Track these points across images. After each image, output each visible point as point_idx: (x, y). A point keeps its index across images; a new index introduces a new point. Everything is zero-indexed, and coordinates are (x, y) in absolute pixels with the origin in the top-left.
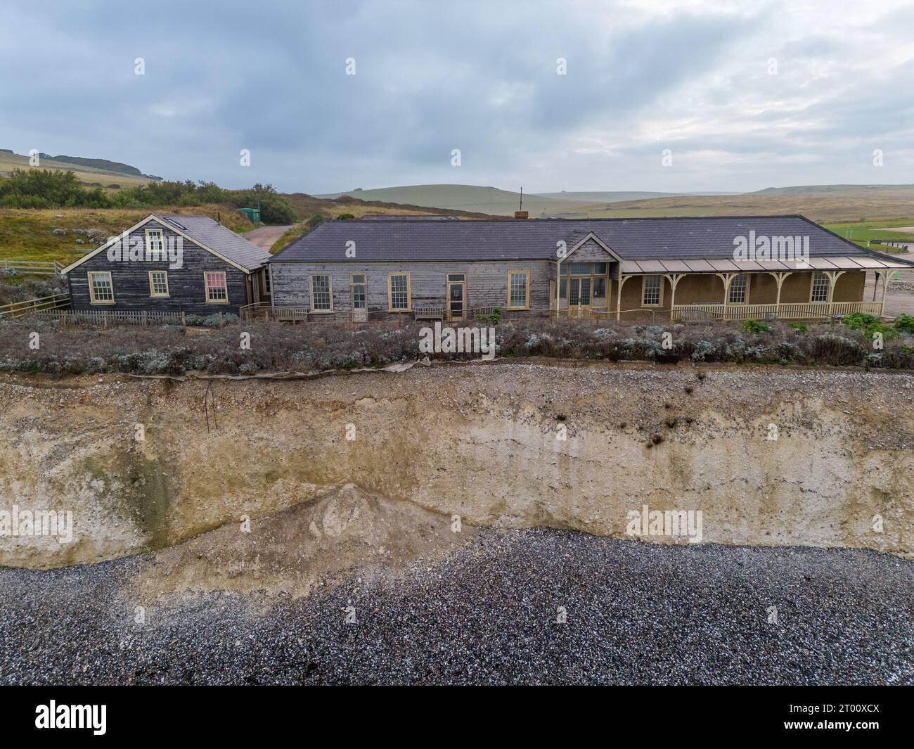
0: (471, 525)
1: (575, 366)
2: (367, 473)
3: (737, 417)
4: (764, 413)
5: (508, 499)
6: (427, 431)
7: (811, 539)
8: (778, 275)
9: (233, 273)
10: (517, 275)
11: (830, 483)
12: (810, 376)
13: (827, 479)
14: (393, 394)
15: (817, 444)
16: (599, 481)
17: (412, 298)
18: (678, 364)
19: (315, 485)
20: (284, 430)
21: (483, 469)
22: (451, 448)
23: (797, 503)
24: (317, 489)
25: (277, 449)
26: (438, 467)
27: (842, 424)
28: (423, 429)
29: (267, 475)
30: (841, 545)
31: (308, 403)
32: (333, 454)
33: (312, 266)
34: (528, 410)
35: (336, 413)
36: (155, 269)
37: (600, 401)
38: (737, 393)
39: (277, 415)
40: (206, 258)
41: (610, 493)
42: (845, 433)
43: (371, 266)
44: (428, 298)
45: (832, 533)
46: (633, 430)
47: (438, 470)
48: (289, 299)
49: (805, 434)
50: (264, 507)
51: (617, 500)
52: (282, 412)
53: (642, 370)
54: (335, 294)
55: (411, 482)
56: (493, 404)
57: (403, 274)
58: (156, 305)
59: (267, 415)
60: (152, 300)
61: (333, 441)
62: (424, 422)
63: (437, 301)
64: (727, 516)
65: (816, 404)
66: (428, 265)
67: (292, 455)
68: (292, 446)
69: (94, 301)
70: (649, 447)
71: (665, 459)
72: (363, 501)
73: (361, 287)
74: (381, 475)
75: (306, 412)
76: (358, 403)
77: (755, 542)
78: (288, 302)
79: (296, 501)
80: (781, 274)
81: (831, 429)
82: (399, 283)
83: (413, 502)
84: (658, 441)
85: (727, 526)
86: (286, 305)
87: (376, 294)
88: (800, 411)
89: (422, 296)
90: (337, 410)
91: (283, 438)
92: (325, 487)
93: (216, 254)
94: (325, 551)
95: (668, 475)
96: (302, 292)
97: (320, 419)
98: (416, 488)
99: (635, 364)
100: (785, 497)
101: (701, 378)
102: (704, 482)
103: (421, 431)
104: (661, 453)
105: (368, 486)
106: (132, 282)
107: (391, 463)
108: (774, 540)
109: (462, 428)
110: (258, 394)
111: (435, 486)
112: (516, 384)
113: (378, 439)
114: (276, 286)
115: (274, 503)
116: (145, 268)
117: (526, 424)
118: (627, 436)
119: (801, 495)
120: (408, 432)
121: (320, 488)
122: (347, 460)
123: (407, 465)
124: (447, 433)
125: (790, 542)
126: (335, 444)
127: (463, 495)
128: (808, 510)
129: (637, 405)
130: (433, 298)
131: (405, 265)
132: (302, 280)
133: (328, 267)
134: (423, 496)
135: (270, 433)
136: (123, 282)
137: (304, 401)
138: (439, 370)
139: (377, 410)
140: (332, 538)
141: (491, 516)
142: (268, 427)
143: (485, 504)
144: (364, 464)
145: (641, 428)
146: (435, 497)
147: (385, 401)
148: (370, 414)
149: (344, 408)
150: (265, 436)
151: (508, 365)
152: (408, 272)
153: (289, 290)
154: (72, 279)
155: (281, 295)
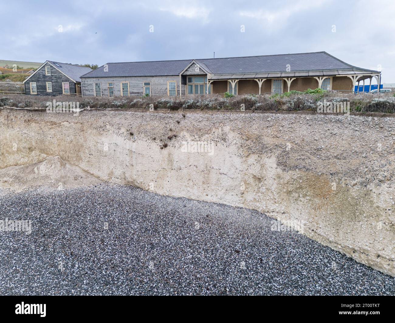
0: (102, 180)
1: (143, 112)
2: (65, 153)
3: (195, 135)
4: (207, 133)
5: (114, 170)
6: (87, 137)
7: (227, 201)
8: (288, 79)
9: (71, 83)
10: (172, 83)
11: (234, 171)
12: (228, 114)
13: (232, 168)
14: (76, 121)
15: (227, 149)
16: (143, 163)
17: (130, 93)
18: (178, 110)
19: (46, 155)
20: (34, 131)
21: (106, 156)
22: (95, 146)
23: (218, 180)
24: (47, 157)
25: (31, 138)
26: (90, 153)
27: (237, 139)
28: (86, 137)
29: (29, 149)
30: (241, 206)
31: (43, 121)
32: (51, 143)
33: (94, 79)
34: (123, 130)
35: (52, 126)
36: (48, 81)
37: (149, 127)
38: (198, 124)
39: (31, 125)
40: (63, 77)
41: (147, 170)
42: (239, 145)
43: (115, 79)
44: (136, 93)
45: (238, 199)
46: (158, 141)
47: (90, 154)
48: (88, 93)
49: (223, 144)
50: (29, 161)
51: (150, 173)
52: (33, 123)
53: (165, 113)
54: (103, 91)
55: (79, 159)
56: (112, 128)
57: (127, 82)
58: (48, 94)
59: (28, 124)
60: (48, 93)
61: (51, 137)
62: (87, 134)
63: (139, 94)
64: (188, 184)
65: (227, 129)
66: (136, 78)
67: (37, 141)
68: (36, 138)
69: (32, 93)
70: (162, 148)
71: (166, 154)
72: (58, 163)
73: (112, 88)
74: (69, 154)
75: (42, 125)
76: (62, 123)
77: (201, 199)
78: (87, 94)
79: (39, 161)
80: (289, 79)
81: (232, 141)
82: (125, 86)
83: (80, 167)
84: (166, 146)
85: (189, 189)
86: (86, 95)
87: (117, 91)
88: (221, 132)
89: (134, 92)
90: (53, 125)
91: (33, 134)
92: (50, 156)
93: (66, 75)
94: (36, 178)
95: (166, 162)
96: (91, 90)
97: (46, 128)
98: (81, 161)
99: (163, 110)
100: (214, 176)
101: (184, 116)
102: (178, 166)
103: (84, 137)
104: (165, 151)
105: (64, 158)
106: (42, 86)
107: (73, 150)
108: (209, 199)
109: (99, 137)
110: (26, 116)
111: (88, 161)
112: (123, 120)
113: (69, 139)
114: (83, 87)
115: (32, 160)
116: (45, 81)
117: (120, 136)
118: (156, 143)
119: (220, 176)
120: (80, 137)
121: (48, 157)
122: (56, 146)
123: (79, 151)
124: (93, 139)
125: (217, 201)
126: (51, 139)
127: (99, 167)
128: (223, 184)
129: (163, 130)
130: (138, 93)
131: (127, 78)
132: (92, 85)
133: (101, 80)
134: (83, 165)
135: (29, 131)
136: (40, 86)
137: (42, 120)
138: (94, 112)
139: (70, 127)
140: (41, 174)
141: (109, 177)
142: (28, 129)
143: (107, 172)
144: (63, 149)
145: (161, 140)
146: (88, 166)
147: (72, 124)
148: (67, 128)
149: (56, 124)
150: (27, 132)
151: (122, 112)
152: (128, 81)
153: (87, 89)
154: (26, 85)
155: (85, 91)
